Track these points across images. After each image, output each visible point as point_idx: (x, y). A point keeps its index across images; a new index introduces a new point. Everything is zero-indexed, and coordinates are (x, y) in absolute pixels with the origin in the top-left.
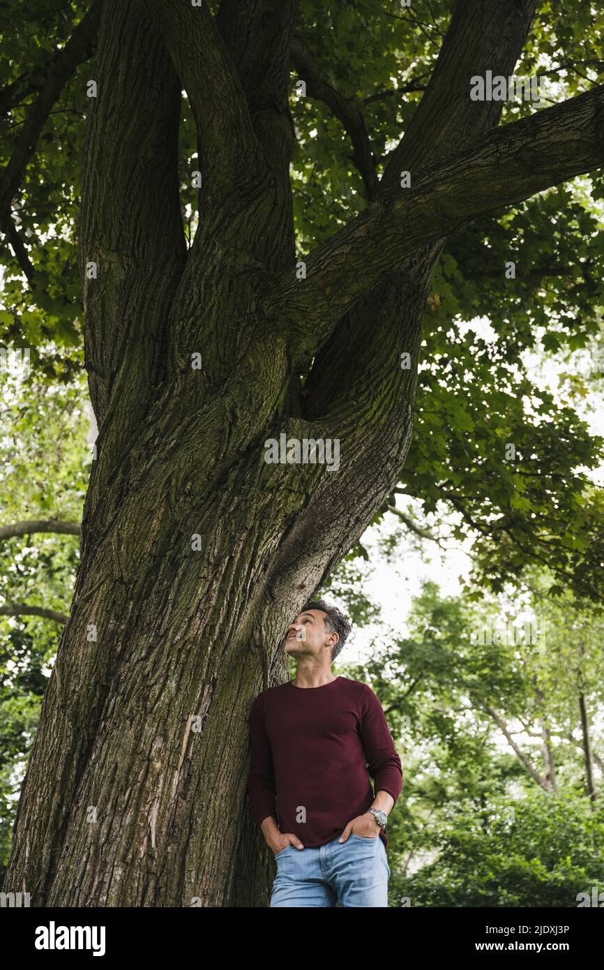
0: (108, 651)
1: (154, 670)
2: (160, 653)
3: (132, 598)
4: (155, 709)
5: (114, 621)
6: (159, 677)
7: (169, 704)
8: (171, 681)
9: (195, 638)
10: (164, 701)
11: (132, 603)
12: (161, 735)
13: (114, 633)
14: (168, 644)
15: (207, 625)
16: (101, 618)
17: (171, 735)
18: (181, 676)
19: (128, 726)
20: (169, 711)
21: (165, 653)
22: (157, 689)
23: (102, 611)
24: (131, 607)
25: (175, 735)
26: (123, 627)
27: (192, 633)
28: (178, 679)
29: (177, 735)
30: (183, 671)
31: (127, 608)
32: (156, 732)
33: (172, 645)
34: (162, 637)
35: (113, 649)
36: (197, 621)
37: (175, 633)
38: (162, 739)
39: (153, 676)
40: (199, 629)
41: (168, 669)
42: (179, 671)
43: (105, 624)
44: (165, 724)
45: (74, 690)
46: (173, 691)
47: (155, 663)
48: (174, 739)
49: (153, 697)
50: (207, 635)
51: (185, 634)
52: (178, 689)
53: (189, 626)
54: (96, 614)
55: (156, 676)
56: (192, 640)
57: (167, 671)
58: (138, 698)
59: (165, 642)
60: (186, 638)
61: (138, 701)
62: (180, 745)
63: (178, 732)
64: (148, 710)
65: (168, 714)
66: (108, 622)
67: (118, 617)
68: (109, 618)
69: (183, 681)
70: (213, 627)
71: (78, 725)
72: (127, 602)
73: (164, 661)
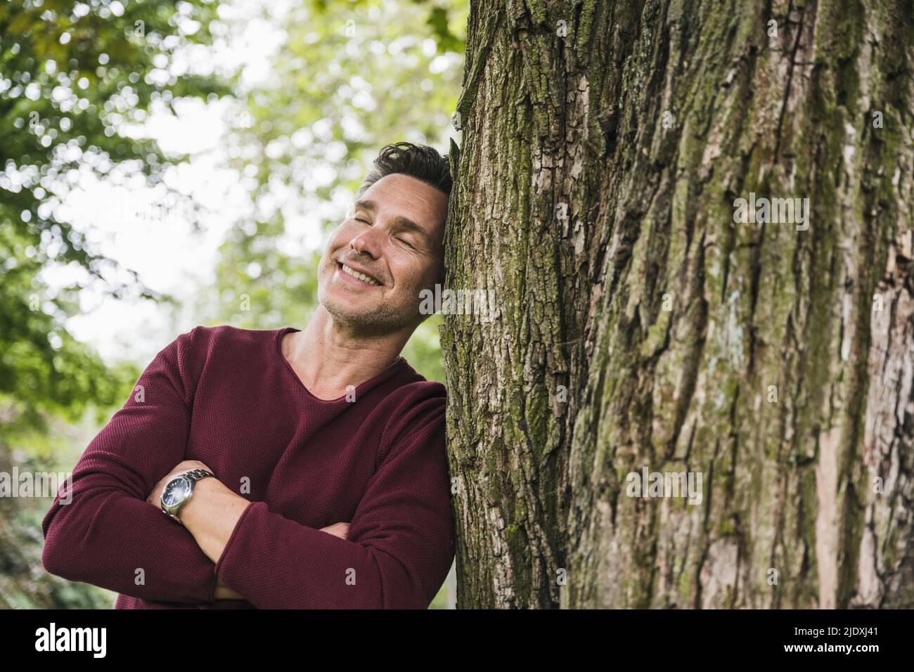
0: (548, 261)
1: (654, 297)
2: (662, 228)
3: (580, 69)
4: (683, 441)
5: (547, 161)
6: (673, 318)
7: (732, 413)
8: (721, 324)
9: (782, 131)
10: (709, 406)
11: (584, 83)
12: (726, 535)
13: (552, 196)
14: (682, 186)
15: (820, 66)
16: (506, 166)
17: (763, 534)
18: (754, 292)
19: (605, 523)
20: (737, 439)
21: (678, 224)
22: (672, 367)
23: (505, 140)
24: (585, 97)
25: (781, 525)
26: (577, 169)
27: (763, 117)
28: (745, 309)
29: (791, 525)
30: (756, 272)
31: (575, 105)
32: (706, 527)
33: (697, 189)
34: (659, 166)
35: (562, 250)
36: (776, 64)
37: (701, 139)
38: (733, 550)
39: (652, 321)
40: (788, 91)
41: (701, 277)
42: (741, 276)
43: (523, 176)
44: (729, 489)
45: (487, 406)
46: (738, 357)
47: (654, 272)
48: (778, 540)
49: (666, 398)
50: (830, 106)
51: (739, 132)
52: (754, 345)
53: (747, 97)
54: (492, 157)
55: (663, 318)
56: (770, 142)
57: (699, 290)
58: (623, 412)
59: (671, 187)
60: (745, 144)
61: (623, 424)
62: (808, 563)
63: (790, 512)
64: (660, 450)
65: (735, 449)
66: (530, 170)
67: (556, 145)
68: (529, 161)
69: (765, 308)
70: (846, 67)
71: (519, 514)
72: (566, 84)
73: (678, 253)
